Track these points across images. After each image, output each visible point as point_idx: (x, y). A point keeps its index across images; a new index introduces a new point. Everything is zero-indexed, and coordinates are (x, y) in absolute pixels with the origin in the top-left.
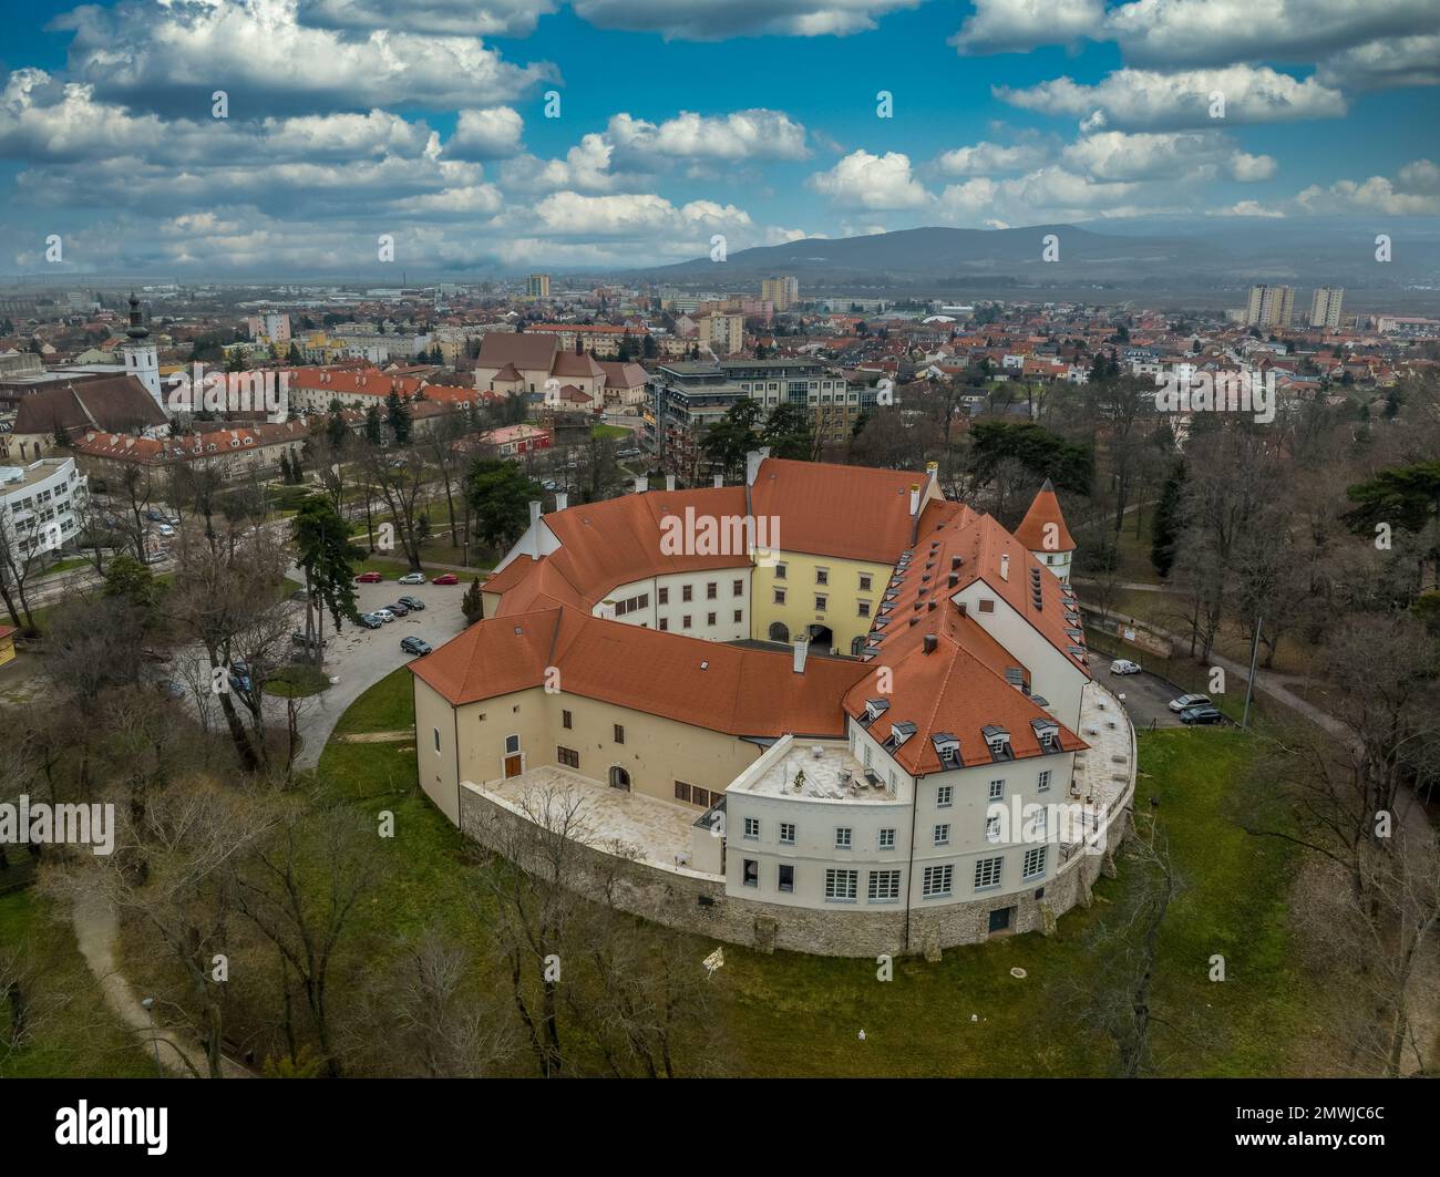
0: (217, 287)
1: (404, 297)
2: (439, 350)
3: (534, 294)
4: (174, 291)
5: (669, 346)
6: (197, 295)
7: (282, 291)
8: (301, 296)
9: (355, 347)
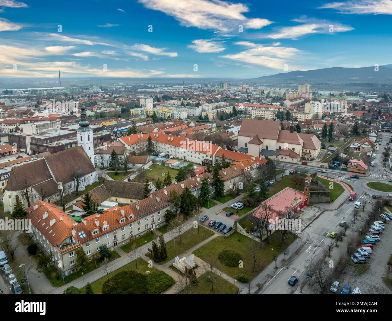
0: (133, 84)
1: (184, 88)
2: (207, 115)
3: (222, 88)
4: (122, 85)
5: (296, 115)
6: (127, 87)
7: (150, 86)
8: (155, 87)
9: (176, 112)
